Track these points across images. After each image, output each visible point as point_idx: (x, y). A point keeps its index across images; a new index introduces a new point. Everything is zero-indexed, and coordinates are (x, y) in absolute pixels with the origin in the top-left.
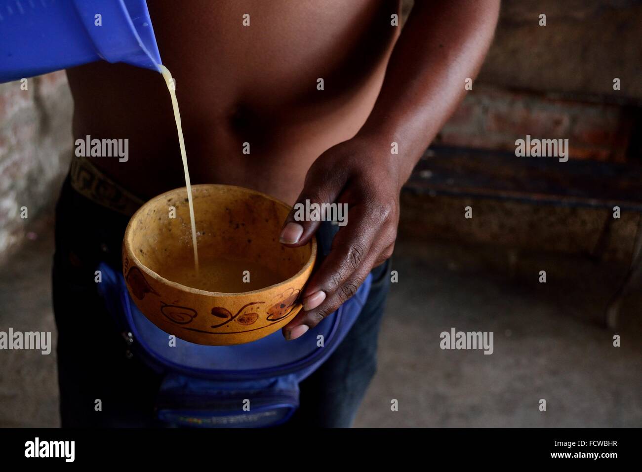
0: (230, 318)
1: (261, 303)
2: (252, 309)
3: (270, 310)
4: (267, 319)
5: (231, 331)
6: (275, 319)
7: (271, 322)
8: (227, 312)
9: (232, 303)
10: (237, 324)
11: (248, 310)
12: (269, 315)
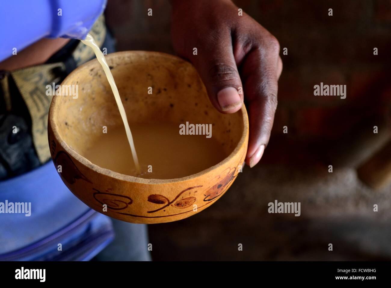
0: (167, 203)
1: (198, 187)
2: (190, 193)
3: (208, 192)
4: (204, 200)
5: (167, 215)
6: (211, 199)
7: (207, 202)
8: (164, 199)
9: (170, 189)
10: (174, 208)
11: (186, 195)
12: (205, 197)
